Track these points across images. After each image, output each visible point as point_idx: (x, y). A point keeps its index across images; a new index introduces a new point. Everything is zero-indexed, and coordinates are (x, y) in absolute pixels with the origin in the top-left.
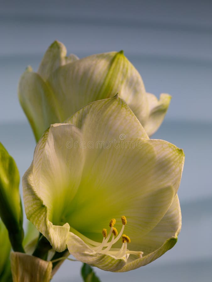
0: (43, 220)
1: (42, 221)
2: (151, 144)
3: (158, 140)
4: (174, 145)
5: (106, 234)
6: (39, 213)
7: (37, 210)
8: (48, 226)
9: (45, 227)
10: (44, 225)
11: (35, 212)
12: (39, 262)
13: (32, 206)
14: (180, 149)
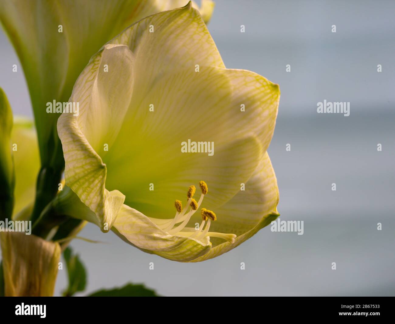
0: (98, 188)
1: (95, 189)
2: (227, 75)
3: (241, 70)
4: (265, 78)
5: (182, 208)
6: (93, 176)
7: (89, 173)
8: (104, 196)
9: (99, 198)
10: (98, 194)
11: (86, 175)
12: (41, 244)
13: (82, 167)
14: (274, 84)
